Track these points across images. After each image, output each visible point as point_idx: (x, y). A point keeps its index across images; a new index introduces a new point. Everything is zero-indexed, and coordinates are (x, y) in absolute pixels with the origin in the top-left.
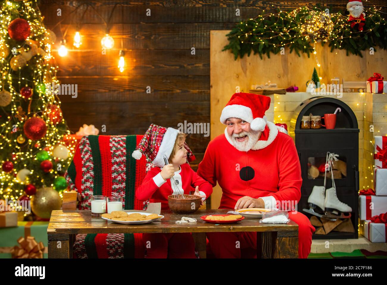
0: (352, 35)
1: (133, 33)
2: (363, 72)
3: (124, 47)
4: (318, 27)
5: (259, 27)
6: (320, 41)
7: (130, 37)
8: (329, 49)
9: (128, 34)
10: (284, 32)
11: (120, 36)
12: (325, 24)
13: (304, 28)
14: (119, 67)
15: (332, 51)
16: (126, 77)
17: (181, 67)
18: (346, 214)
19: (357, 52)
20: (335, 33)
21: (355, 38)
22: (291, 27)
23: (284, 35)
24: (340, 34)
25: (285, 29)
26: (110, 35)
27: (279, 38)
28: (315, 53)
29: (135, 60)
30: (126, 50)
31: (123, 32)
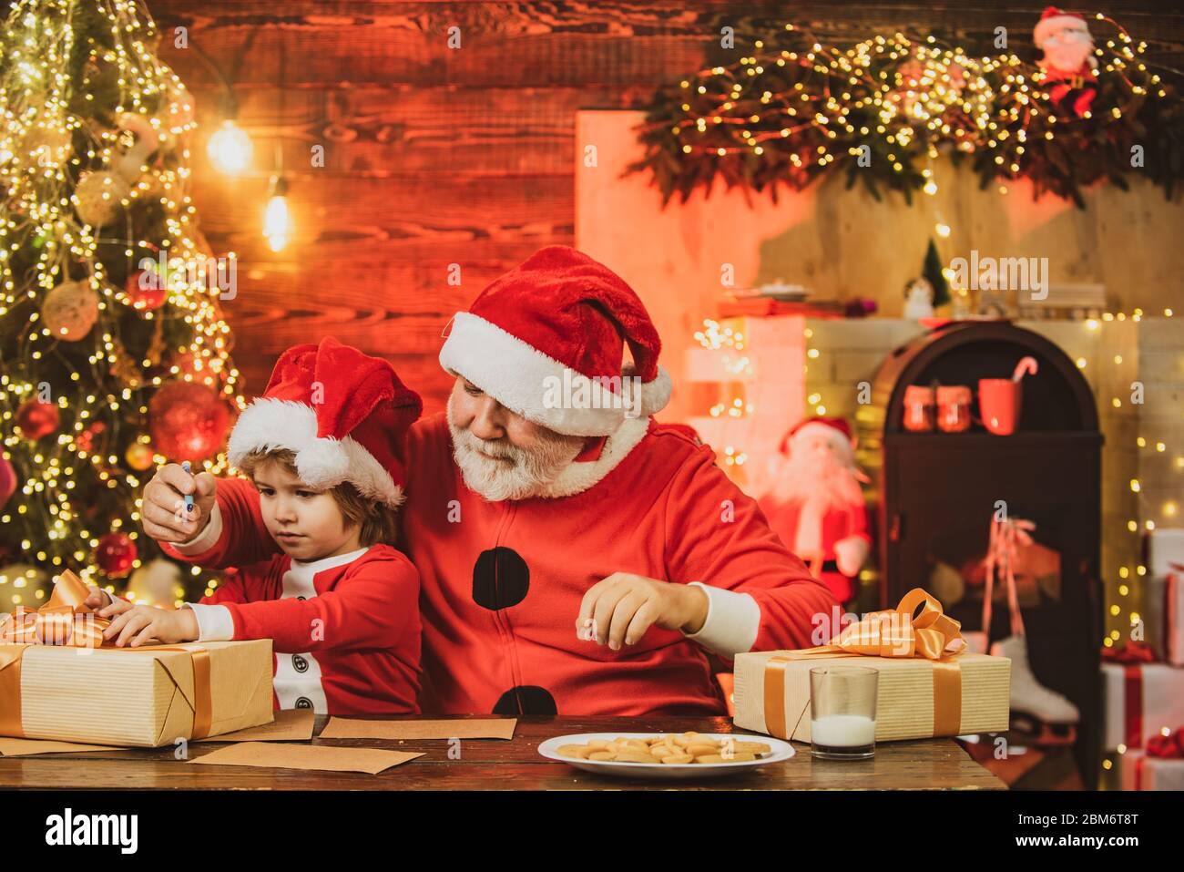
0: (1054, 128)
1: (315, 121)
2: (1085, 257)
3: (285, 168)
4: (941, 102)
5: (744, 96)
6: (947, 147)
7: (308, 132)
8: (973, 180)
9: (300, 124)
10: (832, 115)
11: (273, 131)
12: (966, 93)
13: (895, 103)
14: (265, 234)
15: (985, 185)
16: (291, 269)
17: (479, 234)
18: (1059, 728)
19: (1067, 189)
20: (998, 123)
21: (1064, 139)
22: (853, 99)
23: (830, 126)
24: (1013, 127)
25: (832, 104)
26: (242, 126)
27: (812, 134)
28: (930, 188)
29: (321, 211)
30: (291, 175)
31: (281, 117)
